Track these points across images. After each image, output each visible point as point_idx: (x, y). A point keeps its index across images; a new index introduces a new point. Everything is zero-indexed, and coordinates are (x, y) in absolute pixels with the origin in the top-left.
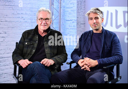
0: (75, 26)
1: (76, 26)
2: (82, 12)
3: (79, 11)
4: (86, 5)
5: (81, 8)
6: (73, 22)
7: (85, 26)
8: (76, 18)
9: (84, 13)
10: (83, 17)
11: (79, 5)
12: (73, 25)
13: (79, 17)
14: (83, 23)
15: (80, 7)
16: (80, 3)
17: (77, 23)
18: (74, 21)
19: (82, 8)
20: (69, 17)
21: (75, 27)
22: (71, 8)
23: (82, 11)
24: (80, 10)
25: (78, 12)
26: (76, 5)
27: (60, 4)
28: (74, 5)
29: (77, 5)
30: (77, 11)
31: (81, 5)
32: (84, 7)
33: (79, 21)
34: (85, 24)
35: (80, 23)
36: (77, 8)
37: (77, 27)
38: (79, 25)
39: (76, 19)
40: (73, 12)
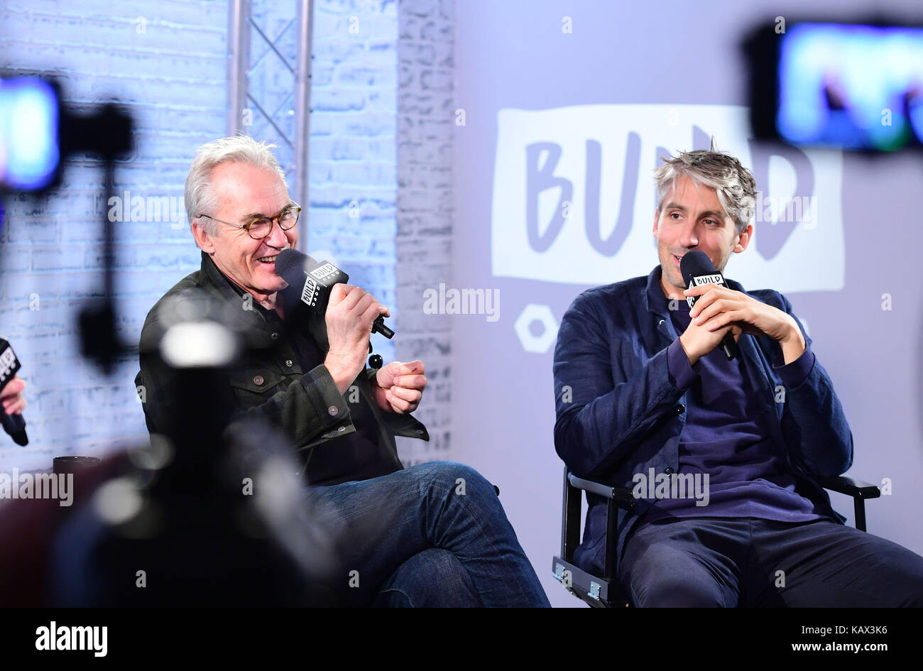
0: (379, 247)
1: (390, 248)
2: (431, 138)
3: (414, 134)
4: (456, 83)
5: (422, 113)
6: (366, 218)
7: (449, 248)
8: (394, 187)
9: (441, 150)
10: (438, 178)
11: (415, 88)
12: (367, 238)
13: (410, 182)
14: (437, 223)
15: (423, 99)
16: (416, 69)
17: (399, 226)
18: (375, 208)
19: (428, 111)
20: (330, 178)
21: (382, 254)
22: (352, 107)
23: (430, 129)
24: (421, 122)
25: (404, 142)
26: (388, 88)
27: (302, 87)
28: (375, 88)
29: (402, 86)
30: (400, 132)
31: (425, 87)
32: (447, 103)
33: (411, 210)
34: (447, 230)
35: (416, 227)
36: (401, 108)
37: (400, 258)
38: (416, 242)
39: (392, 197)
40: (365, 138)
